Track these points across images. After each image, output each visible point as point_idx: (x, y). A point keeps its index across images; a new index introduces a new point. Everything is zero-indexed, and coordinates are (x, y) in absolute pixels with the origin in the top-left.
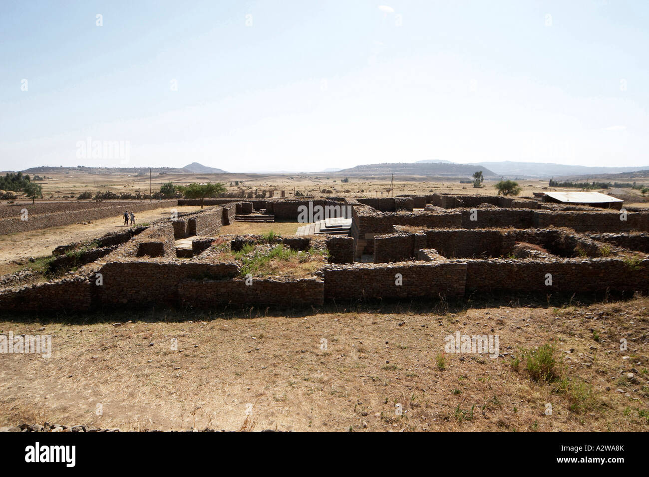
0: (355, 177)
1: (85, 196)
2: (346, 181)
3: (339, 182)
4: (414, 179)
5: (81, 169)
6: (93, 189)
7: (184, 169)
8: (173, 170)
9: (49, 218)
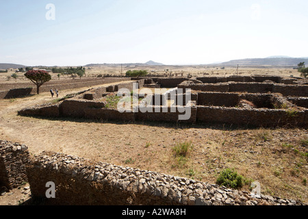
0: (229, 66)
1: (100, 76)
2: (223, 68)
3: (219, 69)
4: (264, 67)
5: (105, 64)
6: (103, 73)
7: (146, 64)
8: (141, 64)
9: (75, 85)
